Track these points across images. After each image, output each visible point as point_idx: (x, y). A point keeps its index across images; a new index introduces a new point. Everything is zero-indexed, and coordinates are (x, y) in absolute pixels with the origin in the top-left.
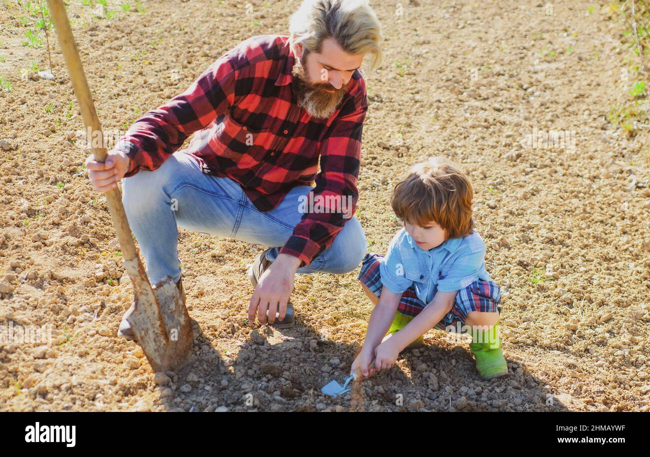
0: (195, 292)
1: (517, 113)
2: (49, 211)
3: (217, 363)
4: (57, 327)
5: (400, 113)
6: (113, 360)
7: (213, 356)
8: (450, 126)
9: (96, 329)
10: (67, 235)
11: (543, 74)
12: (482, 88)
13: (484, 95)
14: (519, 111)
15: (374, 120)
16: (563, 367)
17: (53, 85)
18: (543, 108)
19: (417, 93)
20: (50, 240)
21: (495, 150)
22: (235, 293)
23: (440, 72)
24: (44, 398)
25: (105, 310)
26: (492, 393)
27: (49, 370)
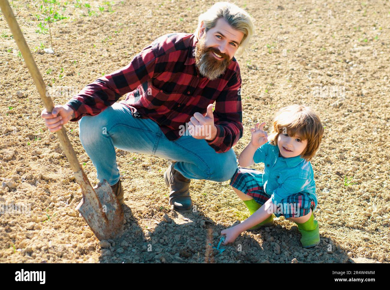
0: (131, 189)
1: (342, 78)
2: (43, 136)
3: (141, 234)
4: (43, 210)
5: (268, 77)
6: (75, 231)
7: (139, 230)
8: (299, 86)
9: (66, 211)
10: (53, 151)
11: (359, 53)
12: (321, 61)
13: (321, 66)
14: (343, 76)
15: (251, 81)
16: (360, 240)
17: (53, 57)
18: (358, 74)
19: (279, 64)
20: (42, 155)
21: (326, 101)
22: (155, 190)
23: (295, 51)
24: (30, 255)
25: (73, 200)
26: (314, 257)
27: (36, 237)
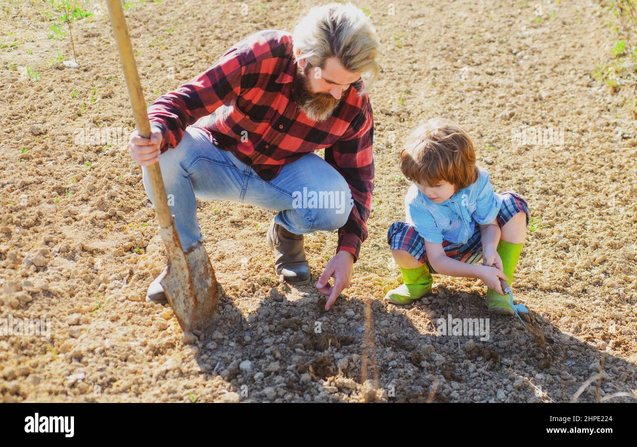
0: (217, 255)
1: (508, 76)
2: (78, 188)
3: (239, 320)
4: (89, 295)
5: (400, 82)
6: (142, 323)
7: (236, 314)
8: (447, 91)
9: (126, 295)
10: (95, 209)
11: (530, 39)
12: (475, 54)
13: (477, 61)
14: (510, 74)
15: (376, 89)
16: (562, 307)
17: (77, 72)
18: (532, 69)
19: (415, 62)
20: (80, 215)
21: (489, 111)
22: (253, 255)
23: (436, 42)
24: (80, 361)
25: (134, 277)
26: (498, 335)
27: (84, 335)
